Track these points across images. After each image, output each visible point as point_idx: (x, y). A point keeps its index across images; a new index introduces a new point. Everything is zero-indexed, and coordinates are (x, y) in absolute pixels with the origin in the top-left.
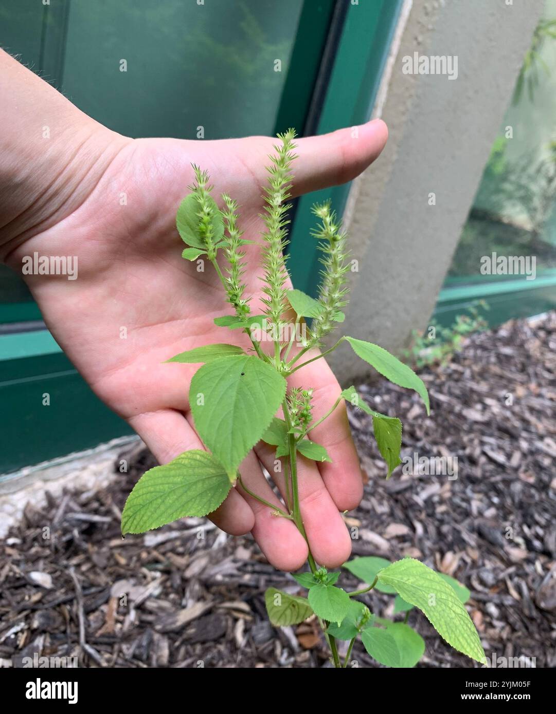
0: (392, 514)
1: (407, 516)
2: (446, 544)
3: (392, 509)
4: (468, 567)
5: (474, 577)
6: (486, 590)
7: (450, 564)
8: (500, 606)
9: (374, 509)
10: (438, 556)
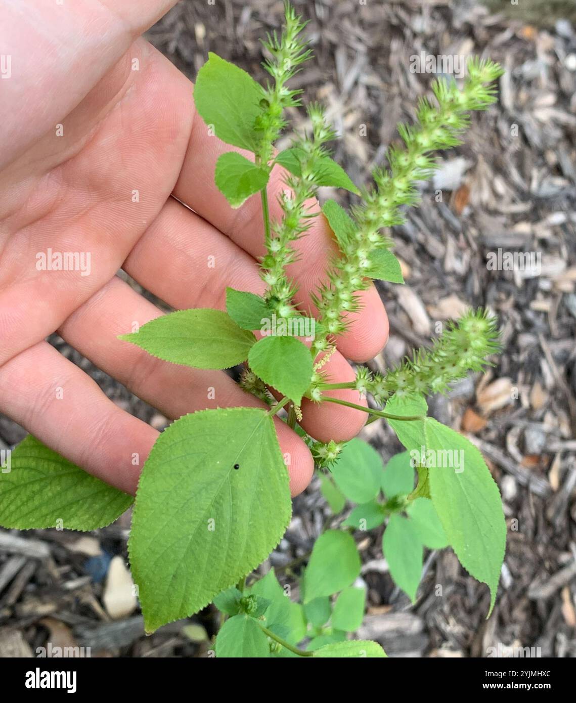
0: (463, 280)
1: (484, 292)
2: (511, 361)
3: (470, 271)
4: (519, 412)
5: (516, 431)
6: (519, 458)
7: (496, 397)
8: (523, 488)
9: (442, 261)
10: (488, 375)
